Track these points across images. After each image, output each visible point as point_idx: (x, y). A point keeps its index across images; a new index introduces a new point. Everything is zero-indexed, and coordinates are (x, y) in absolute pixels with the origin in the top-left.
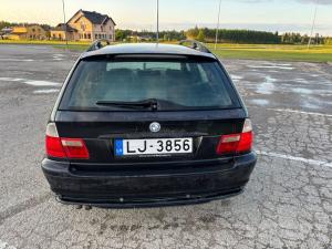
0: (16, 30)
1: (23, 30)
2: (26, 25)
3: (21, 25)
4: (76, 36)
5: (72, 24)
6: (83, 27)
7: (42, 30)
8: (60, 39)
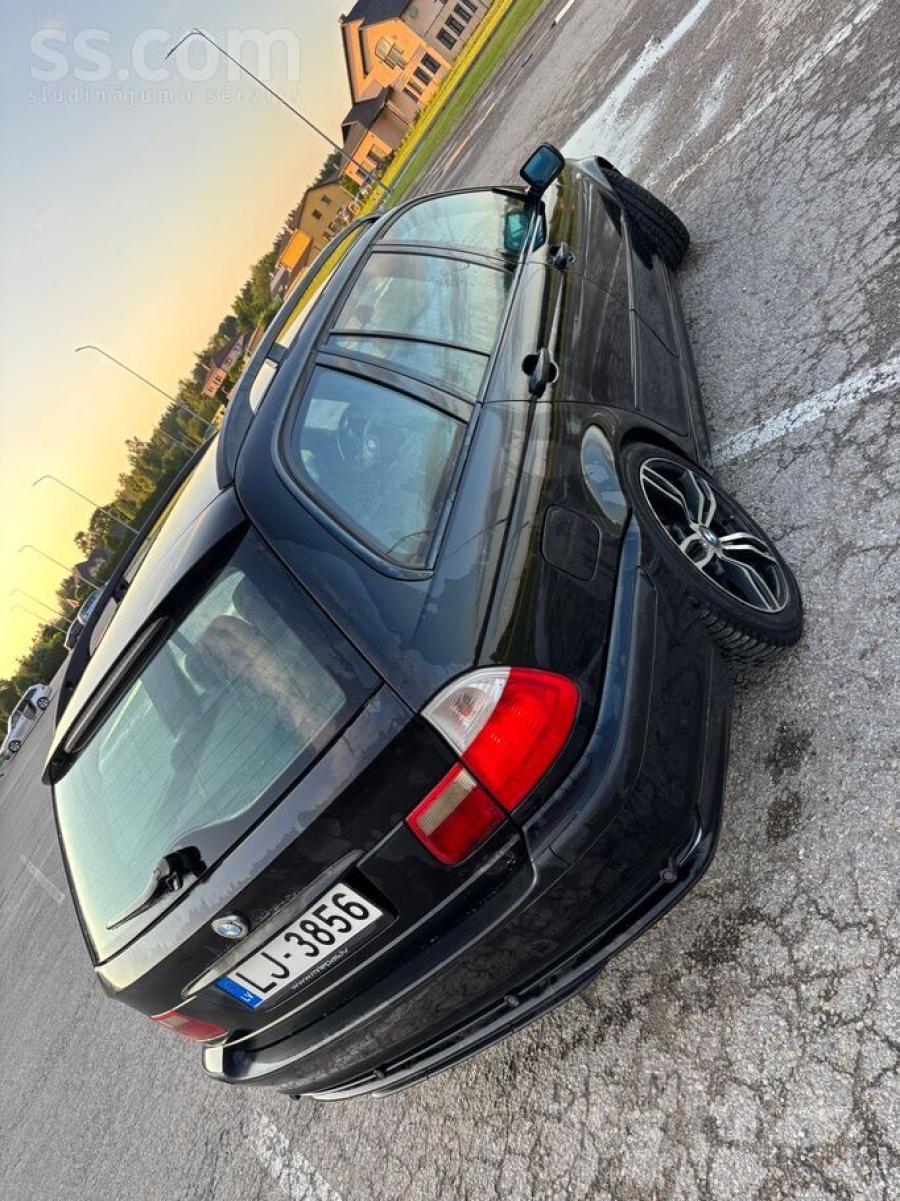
0: (290, 258)
1: (300, 242)
2: (296, 220)
3: (281, 244)
4: (401, 108)
5: (368, 90)
6: (391, 61)
7: (329, 191)
8: (384, 164)
